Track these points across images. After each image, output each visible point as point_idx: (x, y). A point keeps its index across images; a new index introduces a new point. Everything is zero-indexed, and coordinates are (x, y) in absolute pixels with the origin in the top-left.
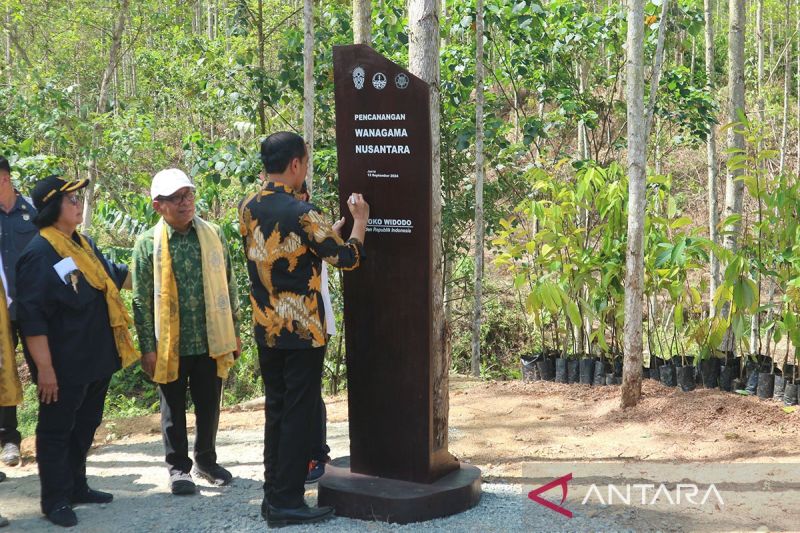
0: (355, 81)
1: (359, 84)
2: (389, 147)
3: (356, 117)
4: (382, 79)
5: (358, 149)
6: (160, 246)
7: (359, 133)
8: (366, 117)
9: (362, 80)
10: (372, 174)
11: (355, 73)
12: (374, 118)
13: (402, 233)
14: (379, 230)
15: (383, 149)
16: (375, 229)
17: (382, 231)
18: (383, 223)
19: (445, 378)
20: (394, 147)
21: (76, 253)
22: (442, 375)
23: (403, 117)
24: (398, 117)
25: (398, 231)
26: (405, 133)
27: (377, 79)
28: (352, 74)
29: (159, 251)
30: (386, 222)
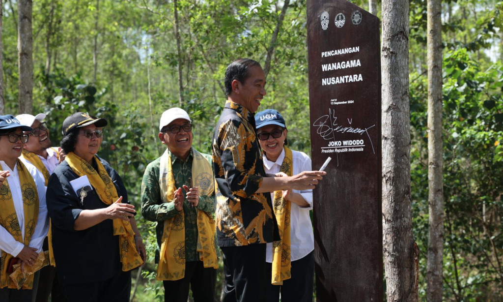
0: (322, 23)
1: (325, 25)
2: (347, 77)
3: (323, 54)
4: (342, 18)
5: (325, 82)
6: (165, 170)
7: (325, 68)
8: (330, 54)
9: (327, 22)
10: (334, 102)
11: (322, 17)
12: (336, 53)
13: (357, 152)
14: (339, 151)
15: (342, 80)
16: (336, 150)
17: (343, 151)
18: (342, 145)
19: (413, 292)
20: (351, 76)
21: (90, 174)
22: (410, 290)
23: (358, 49)
24: (354, 50)
25: (353, 150)
26: (359, 64)
27: (338, 19)
28: (320, 18)
29: (165, 174)
30: (345, 143)
